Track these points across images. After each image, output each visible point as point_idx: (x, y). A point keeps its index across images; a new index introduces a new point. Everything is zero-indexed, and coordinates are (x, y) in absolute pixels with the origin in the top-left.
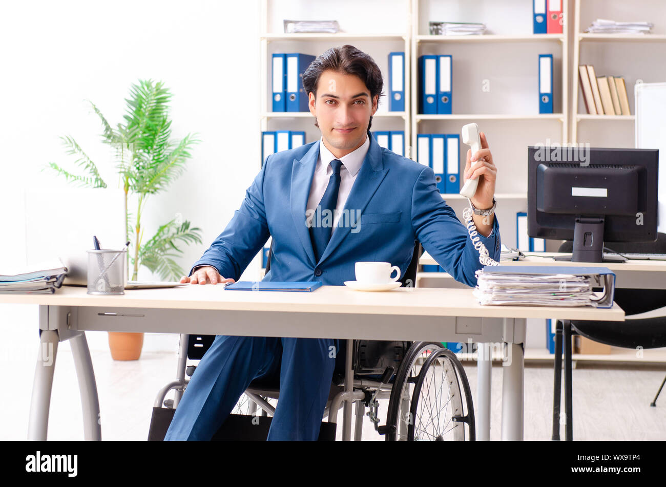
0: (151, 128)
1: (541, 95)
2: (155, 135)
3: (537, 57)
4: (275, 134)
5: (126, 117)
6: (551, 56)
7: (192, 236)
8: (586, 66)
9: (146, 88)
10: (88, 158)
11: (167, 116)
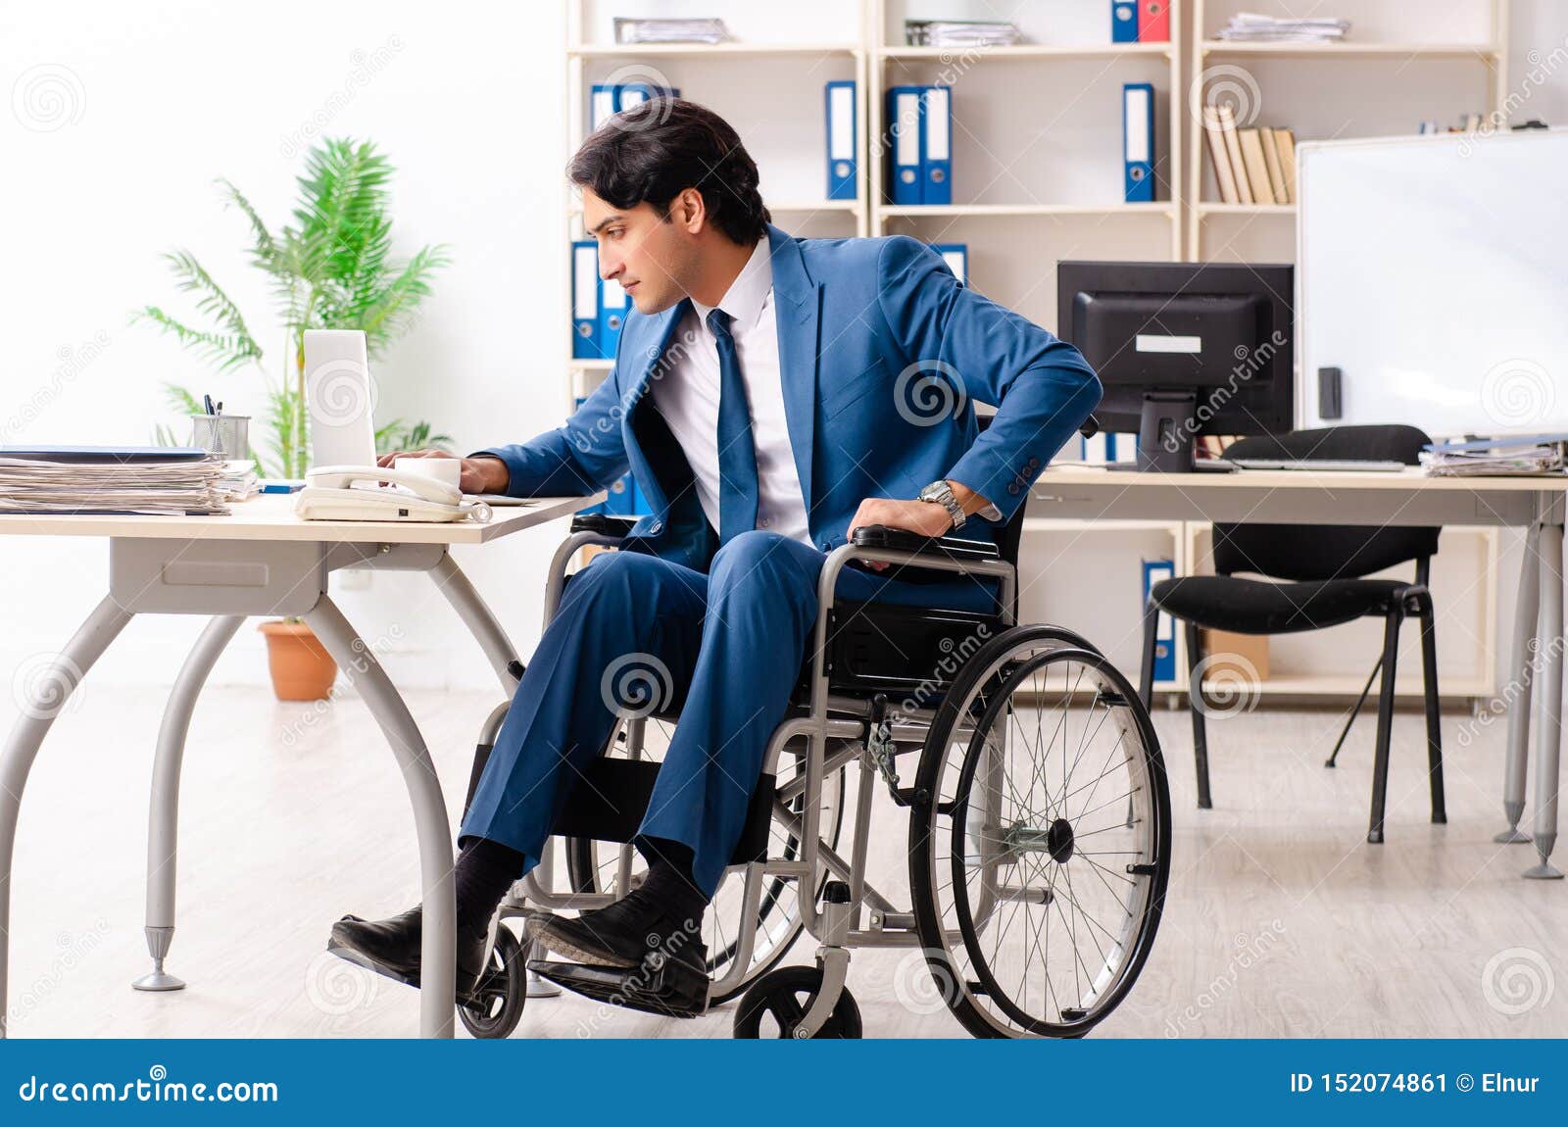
0: (350, 236)
1: (1128, 165)
2: (358, 249)
3: (1120, 90)
5: (300, 215)
6: (1148, 87)
9: (339, 155)
10: (224, 297)
11: (381, 211)
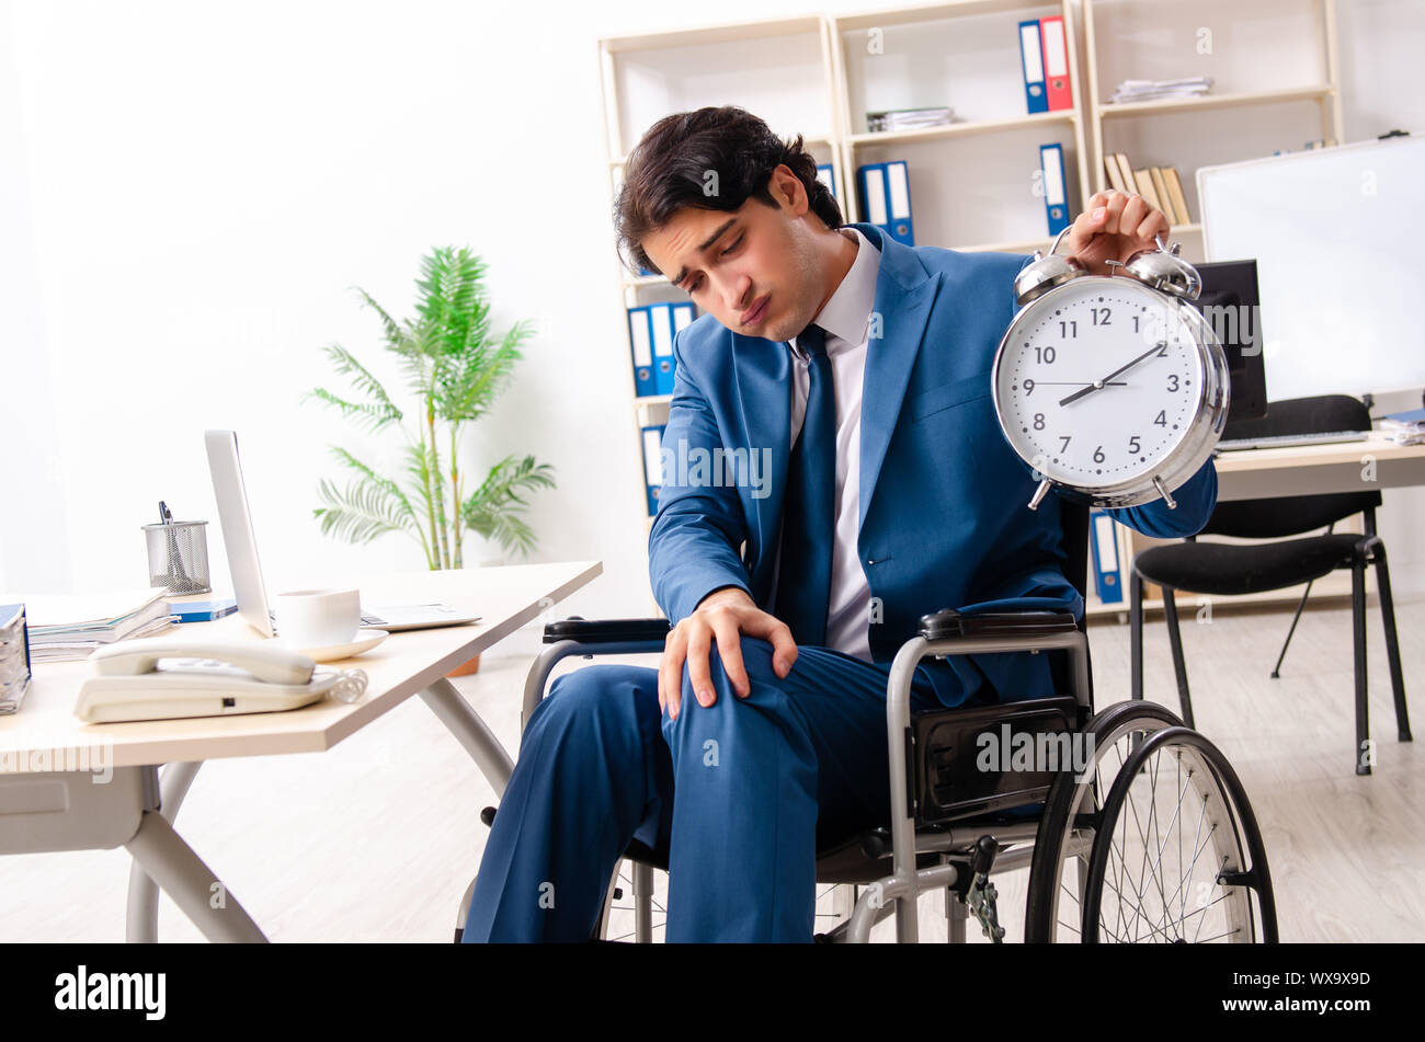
0: (458, 321)
1: (1049, 208)
2: (465, 330)
3: (1037, 150)
4: (648, 310)
5: (420, 308)
6: (1058, 146)
7: (540, 478)
8: (1115, 156)
9: (445, 261)
10: (370, 377)
11: (480, 300)
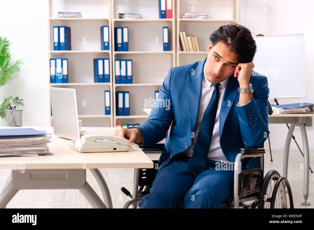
0: (2, 58)
1: (164, 43)
2: (4, 60)
3: (162, 28)
4: (55, 60)
6: (168, 28)
7: (20, 103)
8: (182, 32)
11: (9, 52)
